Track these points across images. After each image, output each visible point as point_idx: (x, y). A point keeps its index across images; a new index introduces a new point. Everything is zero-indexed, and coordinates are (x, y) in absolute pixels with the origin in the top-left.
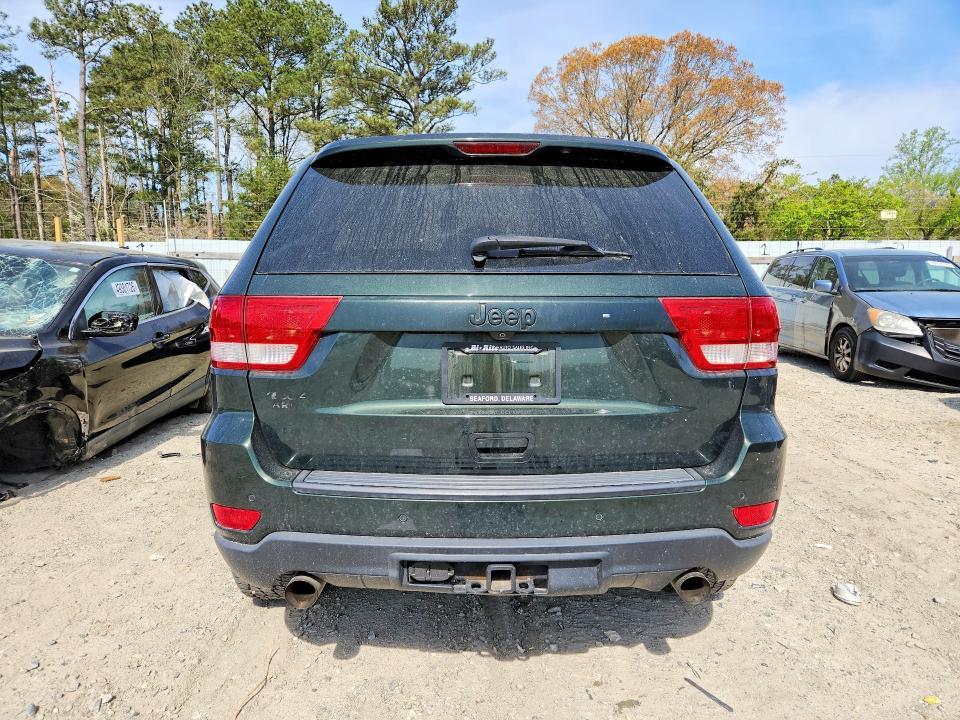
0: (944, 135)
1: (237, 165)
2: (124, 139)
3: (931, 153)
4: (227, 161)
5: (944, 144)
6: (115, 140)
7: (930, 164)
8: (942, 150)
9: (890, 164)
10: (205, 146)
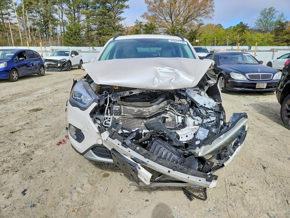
0: (274, 9)
1: (65, 21)
2: (33, 14)
3: (270, 15)
4: (62, 20)
5: (274, 12)
6: (31, 14)
7: (270, 18)
8: (274, 14)
9: (258, 19)
10: (56, 16)
